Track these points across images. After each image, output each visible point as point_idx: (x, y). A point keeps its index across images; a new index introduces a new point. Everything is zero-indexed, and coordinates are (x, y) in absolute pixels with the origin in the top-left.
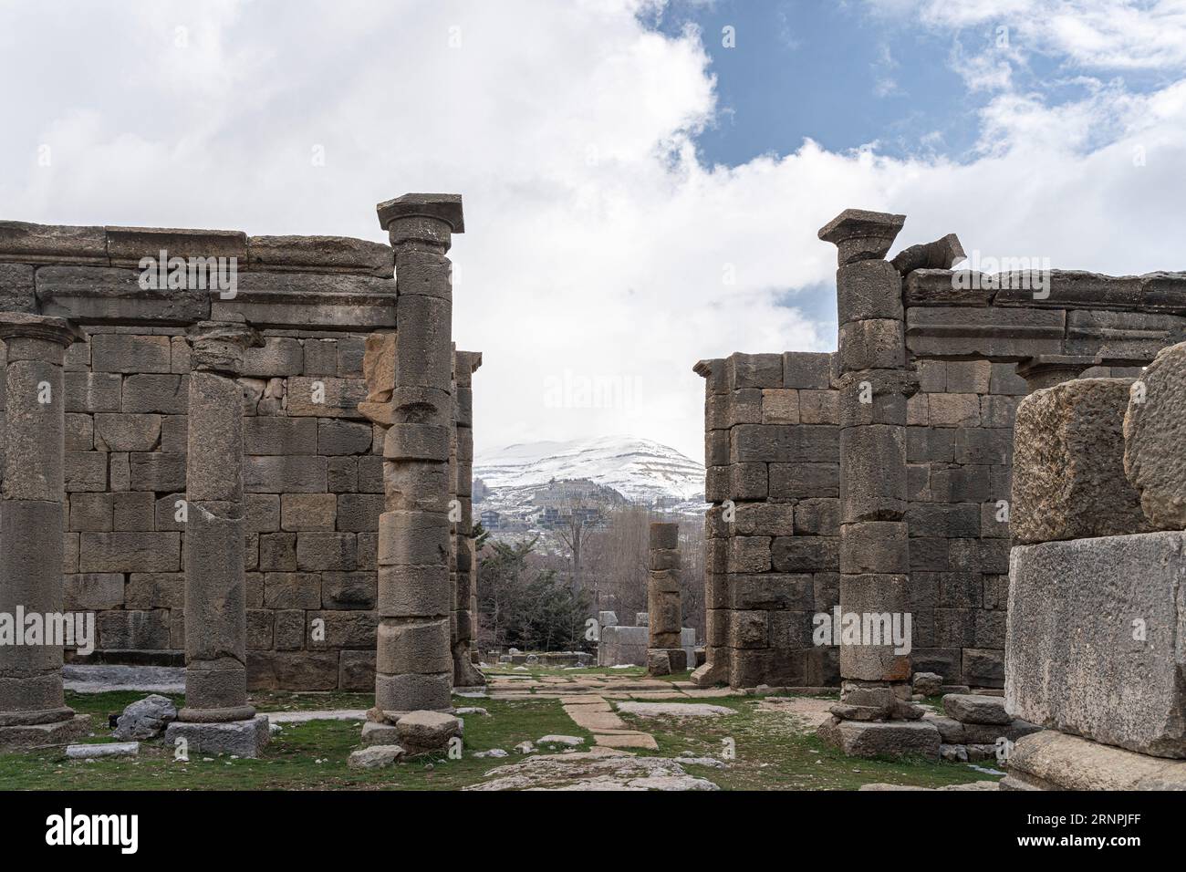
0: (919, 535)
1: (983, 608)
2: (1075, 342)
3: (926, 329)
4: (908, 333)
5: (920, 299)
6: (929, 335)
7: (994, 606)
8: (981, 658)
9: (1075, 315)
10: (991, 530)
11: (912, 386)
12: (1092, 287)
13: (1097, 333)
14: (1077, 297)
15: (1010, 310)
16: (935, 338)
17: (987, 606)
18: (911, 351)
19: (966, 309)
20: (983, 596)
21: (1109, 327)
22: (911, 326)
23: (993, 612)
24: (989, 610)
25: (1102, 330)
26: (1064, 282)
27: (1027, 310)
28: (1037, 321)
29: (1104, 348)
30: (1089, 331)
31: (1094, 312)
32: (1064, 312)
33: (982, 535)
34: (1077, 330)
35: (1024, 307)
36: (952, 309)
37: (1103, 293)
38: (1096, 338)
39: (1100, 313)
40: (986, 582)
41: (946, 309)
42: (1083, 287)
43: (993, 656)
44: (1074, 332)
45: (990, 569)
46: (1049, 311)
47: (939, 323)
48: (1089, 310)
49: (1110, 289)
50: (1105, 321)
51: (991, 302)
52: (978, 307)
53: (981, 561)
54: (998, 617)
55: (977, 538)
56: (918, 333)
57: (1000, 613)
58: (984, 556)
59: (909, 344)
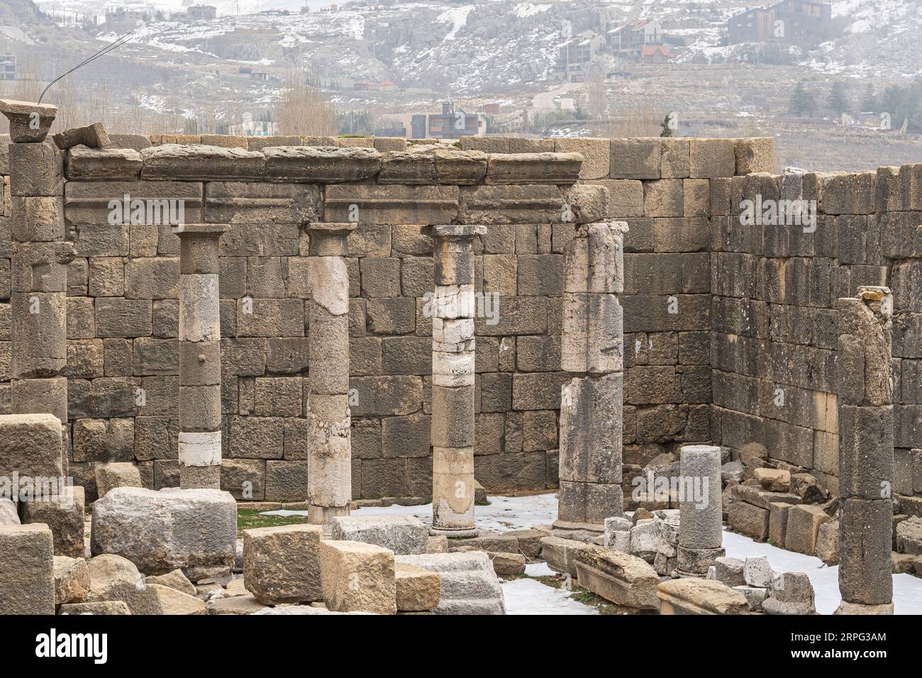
0: (172, 336)
1: (238, 414)
2: (213, 210)
3: (82, 202)
4: (66, 206)
5: (76, 175)
6: (85, 207)
7: (250, 411)
8: (234, 469)
9: (211, 187)
10: (247, 329)
11: (68, 256)
12: (223, 164)
13: (230, 202)
14: (211, 172)
15: (155, 183)
16: (90, 210)
17: (242, 412)
18: (70, 222)
19: (117, 183)
20: (238, 400)
21: (241, 197)
22: (69, 200)
23: (249, 418)
24: (245, 416)
25: (234, 199)
26: (199, 160)
27: (170, 183)
28: (178, 193)
29: (238, 215)
30: (223, 200)
31: (228, 184)
32: (201, 185)
33: (238, 334)
34: (212, 200)
35: (167, 180)
36: (104, 183)
37: (233, 168)
38: (230, 206)
39: (232, 184)
40: (242, 385)
41: (100, 184)
42: (215, 164)
43: (247, 466)
44: (209, 203)
45: (246, 370)
46: (189, 184)
47: (94, 197)
48: (224, 182)
49: (238, 165)
50: (237, 192)
51: (139, 175)
52: (127, 181)
53: (236, 362)
54: (253, 424)
55: (232, 338)
56: (75, 206)
57: (255, 419)
58: (239, 357)
59: (69, 216)
